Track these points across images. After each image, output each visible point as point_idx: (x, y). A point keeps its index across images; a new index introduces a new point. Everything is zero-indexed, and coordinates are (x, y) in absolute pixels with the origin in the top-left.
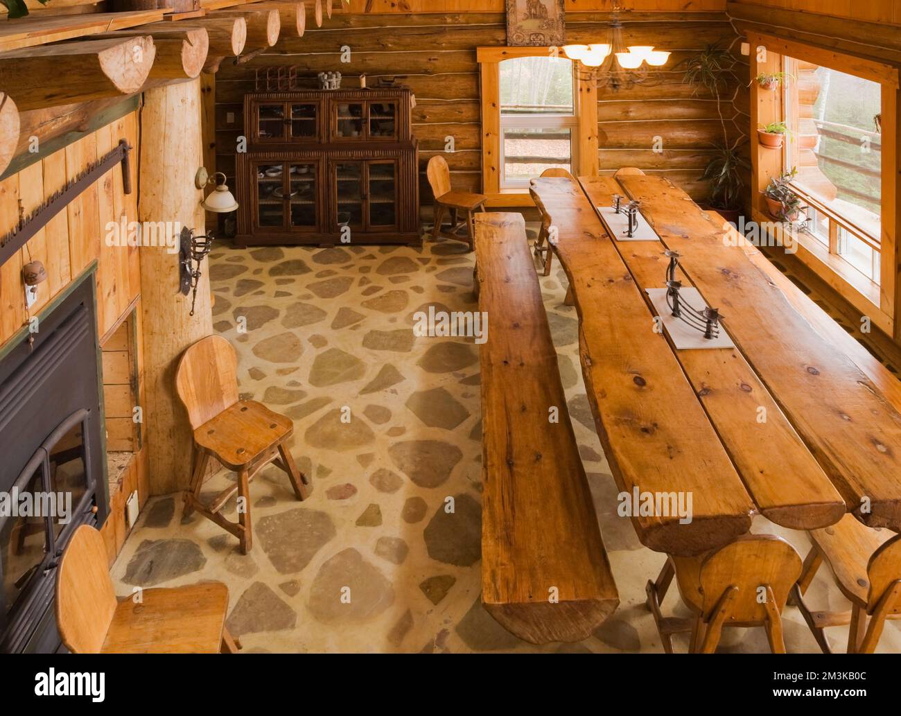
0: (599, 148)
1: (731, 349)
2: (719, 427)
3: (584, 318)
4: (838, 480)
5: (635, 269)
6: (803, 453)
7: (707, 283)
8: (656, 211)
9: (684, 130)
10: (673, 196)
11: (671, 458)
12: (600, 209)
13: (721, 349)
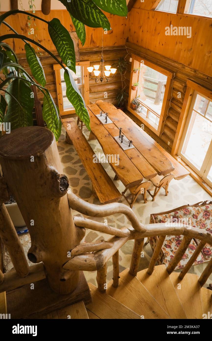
0: (90, 93)
1: (134, 148)
2: (135, 165)
3: (103, 147)
4: (156, 170)
5: (110, 132)
6: (150, 166)
7: (126, 133)
8: (110, 114)
9: (112, 86)
10: (112, 108)
11: (128, 172)
12: (97, 115)
13: (132, 149)
